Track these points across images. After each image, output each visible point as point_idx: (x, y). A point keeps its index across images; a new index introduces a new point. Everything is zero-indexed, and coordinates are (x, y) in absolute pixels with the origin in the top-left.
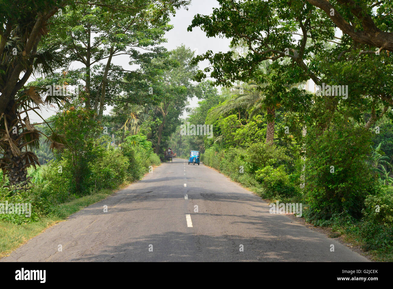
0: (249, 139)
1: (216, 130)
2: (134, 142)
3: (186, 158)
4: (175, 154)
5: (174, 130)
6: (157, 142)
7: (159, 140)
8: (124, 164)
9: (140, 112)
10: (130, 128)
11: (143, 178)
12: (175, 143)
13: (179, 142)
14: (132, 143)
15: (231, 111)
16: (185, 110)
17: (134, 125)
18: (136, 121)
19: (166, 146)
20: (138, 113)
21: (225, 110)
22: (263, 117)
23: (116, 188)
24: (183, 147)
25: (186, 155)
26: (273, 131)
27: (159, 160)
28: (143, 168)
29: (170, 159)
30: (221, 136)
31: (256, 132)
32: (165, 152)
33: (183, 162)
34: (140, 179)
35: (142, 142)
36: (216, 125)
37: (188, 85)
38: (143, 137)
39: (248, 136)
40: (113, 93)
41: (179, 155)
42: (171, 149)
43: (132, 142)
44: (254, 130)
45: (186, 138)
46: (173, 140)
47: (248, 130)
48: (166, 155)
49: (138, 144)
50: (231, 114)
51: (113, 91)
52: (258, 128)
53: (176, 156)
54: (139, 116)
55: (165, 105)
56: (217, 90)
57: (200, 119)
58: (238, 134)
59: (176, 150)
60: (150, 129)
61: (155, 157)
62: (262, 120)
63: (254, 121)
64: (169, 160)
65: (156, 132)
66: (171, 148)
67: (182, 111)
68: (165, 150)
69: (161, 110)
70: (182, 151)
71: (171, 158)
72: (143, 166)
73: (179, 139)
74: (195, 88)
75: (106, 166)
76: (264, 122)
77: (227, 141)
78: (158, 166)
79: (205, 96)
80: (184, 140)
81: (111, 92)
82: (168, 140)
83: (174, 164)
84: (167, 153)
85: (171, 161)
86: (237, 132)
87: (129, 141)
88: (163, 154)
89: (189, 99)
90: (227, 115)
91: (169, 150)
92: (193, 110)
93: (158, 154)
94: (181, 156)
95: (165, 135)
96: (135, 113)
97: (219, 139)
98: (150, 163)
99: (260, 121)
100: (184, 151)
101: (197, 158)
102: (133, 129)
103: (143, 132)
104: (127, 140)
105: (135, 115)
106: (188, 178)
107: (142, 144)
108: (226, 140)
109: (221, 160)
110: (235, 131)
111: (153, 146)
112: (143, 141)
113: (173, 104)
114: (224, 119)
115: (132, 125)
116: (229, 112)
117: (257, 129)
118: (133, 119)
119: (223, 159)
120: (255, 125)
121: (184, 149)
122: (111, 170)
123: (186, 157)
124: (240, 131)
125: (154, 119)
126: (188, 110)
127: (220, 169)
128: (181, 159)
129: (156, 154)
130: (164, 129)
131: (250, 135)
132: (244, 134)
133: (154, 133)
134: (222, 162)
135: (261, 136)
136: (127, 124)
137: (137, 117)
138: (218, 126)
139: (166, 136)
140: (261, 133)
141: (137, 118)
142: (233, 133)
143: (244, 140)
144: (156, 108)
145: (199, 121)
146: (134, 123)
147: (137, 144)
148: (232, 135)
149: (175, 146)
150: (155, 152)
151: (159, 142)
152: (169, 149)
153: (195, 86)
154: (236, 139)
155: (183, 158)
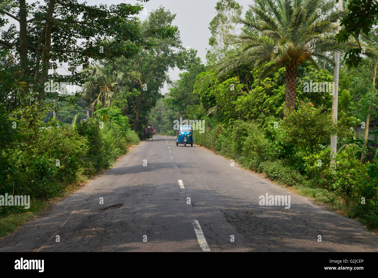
0: (255, 109)
1: (207, 100)
2: (104, 116)
3: (166, 135)
4: (155, 131)
5: (154, 104)
6: (135, 118)
7: (137, 114)
8: (79, 147)
9: (115, 84)
10: (104, 102)
11: (116, 165)
12: (155, 119)
13: (159, 119)
14: (102, 119)
15: (228, 74)
16: (166, 82)
17: (108, 98)
18: (110, 95)
19: (146, 122)
20: (113, 84)
21: (227, 69)
22: (272, 80)
23: (59, 193)
24: (163, 123)
25: (166, 132)
26: (294, 96)
27: (138, 138)
28: (116, 150)
29: (150, 136)
30: (216, 107)
31: (265, 100)
32: (144, 128)
33: (164, 140)
34: (110, 167)
35: (115, 116)
36: (207, 94)
37: (169, 52)
38: (117, 110)
39: (253, 105)
40: (65, 43)
41: (158, 132)
42: (150, 126)
43: (103, 117)
44: (262, 98)
45: (166, 114)
46: (153, 116)
47: (254, 98)
48: (146, 132)
49: (111, 118)
50: (228, 78)
51: (65, 38)
52: (267, 95)
53: (156, 133)
54: (114, 88)
55: (143, 75)
56: (200, 59)
57: (184, 91)
58: (240, 103)
59: (156, 127)
60: (126, 100)
61: (132, 134)
62: (272, 85)
63: (261, 86)
64: (149, 138)
65: (133, 107)
66: (150, 124)
67: (162, 83)
68: (144, 126)
69: (138, 81)
70: (161, 128)
71: (152, 135)
72: (116, 147)
73: (159, 115)
74: (176, 56)
75: (42, 153)
76: (274, 87)
77: (225, 113)
78: (137, 145)
79: (187, 67)
80: (164, 116)
81: (63, 41)
82: (147, 115)
83: (155, 142)
84: (146, 129)
85: (151, 139)
86: (239, 100)
87: (98, 115)
88: (142, 130)
89: (170, 68)
90: (222, 79)
91: (149, 127)
92: (174, 83)
93: (136, 131)
94: (160, 133)
95: (143, 110)
96: (109, 85)
97: (213, 110)
98: (125, 143)
99: (269, 86)
100: (164, 127)
101: (188, 136)
102: (107, 103)
103: (117, 105)
104: (96, 114)
105: (109, 87)
106: (180, 166)
107: (115, 119)
108: (224, 111)
109: (217, 137)
110: (236, 99)
111: (131, 122)
112: (117, 115)
113: (152, 75)
114: (220, 85)
115: (106, 98)
116: (225, 76)
117: (265, 96)
118: (107, 91)
119: (220, 135)
120: (262, 91)
121: (164, 126)
122: (50, 160)
123: (167, 133)
124: (243, 99)
125: (131, 90)
126: (169, 82)
127: (217, 149)
128: (161, 136)
129: (134, 132)
130: (142, 103)
131: (257, 105)
132: (248, 103)
133: (131, 108)
134: (219, 139)
135: (271, 105)
136: (100, 97)
137: (112, 89)
138: (210, 95)
139: (145, 110)
140: (272, 101)
141: (112, 91)
142: (234, 102)
143: (249, 110)
144: (133, 80)
145: (182, 93)
146: (108, 96)
147: (109, 119)
148: (232, 104)
149: (155, 122)
150: (132, 129)
151: (137, 117)
152: (149, 125)
153: (177, 54)
154: (238, 109)
155: (163, 134)
